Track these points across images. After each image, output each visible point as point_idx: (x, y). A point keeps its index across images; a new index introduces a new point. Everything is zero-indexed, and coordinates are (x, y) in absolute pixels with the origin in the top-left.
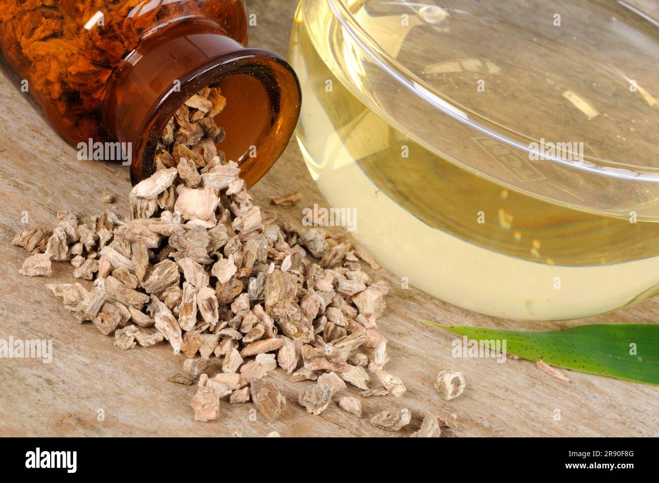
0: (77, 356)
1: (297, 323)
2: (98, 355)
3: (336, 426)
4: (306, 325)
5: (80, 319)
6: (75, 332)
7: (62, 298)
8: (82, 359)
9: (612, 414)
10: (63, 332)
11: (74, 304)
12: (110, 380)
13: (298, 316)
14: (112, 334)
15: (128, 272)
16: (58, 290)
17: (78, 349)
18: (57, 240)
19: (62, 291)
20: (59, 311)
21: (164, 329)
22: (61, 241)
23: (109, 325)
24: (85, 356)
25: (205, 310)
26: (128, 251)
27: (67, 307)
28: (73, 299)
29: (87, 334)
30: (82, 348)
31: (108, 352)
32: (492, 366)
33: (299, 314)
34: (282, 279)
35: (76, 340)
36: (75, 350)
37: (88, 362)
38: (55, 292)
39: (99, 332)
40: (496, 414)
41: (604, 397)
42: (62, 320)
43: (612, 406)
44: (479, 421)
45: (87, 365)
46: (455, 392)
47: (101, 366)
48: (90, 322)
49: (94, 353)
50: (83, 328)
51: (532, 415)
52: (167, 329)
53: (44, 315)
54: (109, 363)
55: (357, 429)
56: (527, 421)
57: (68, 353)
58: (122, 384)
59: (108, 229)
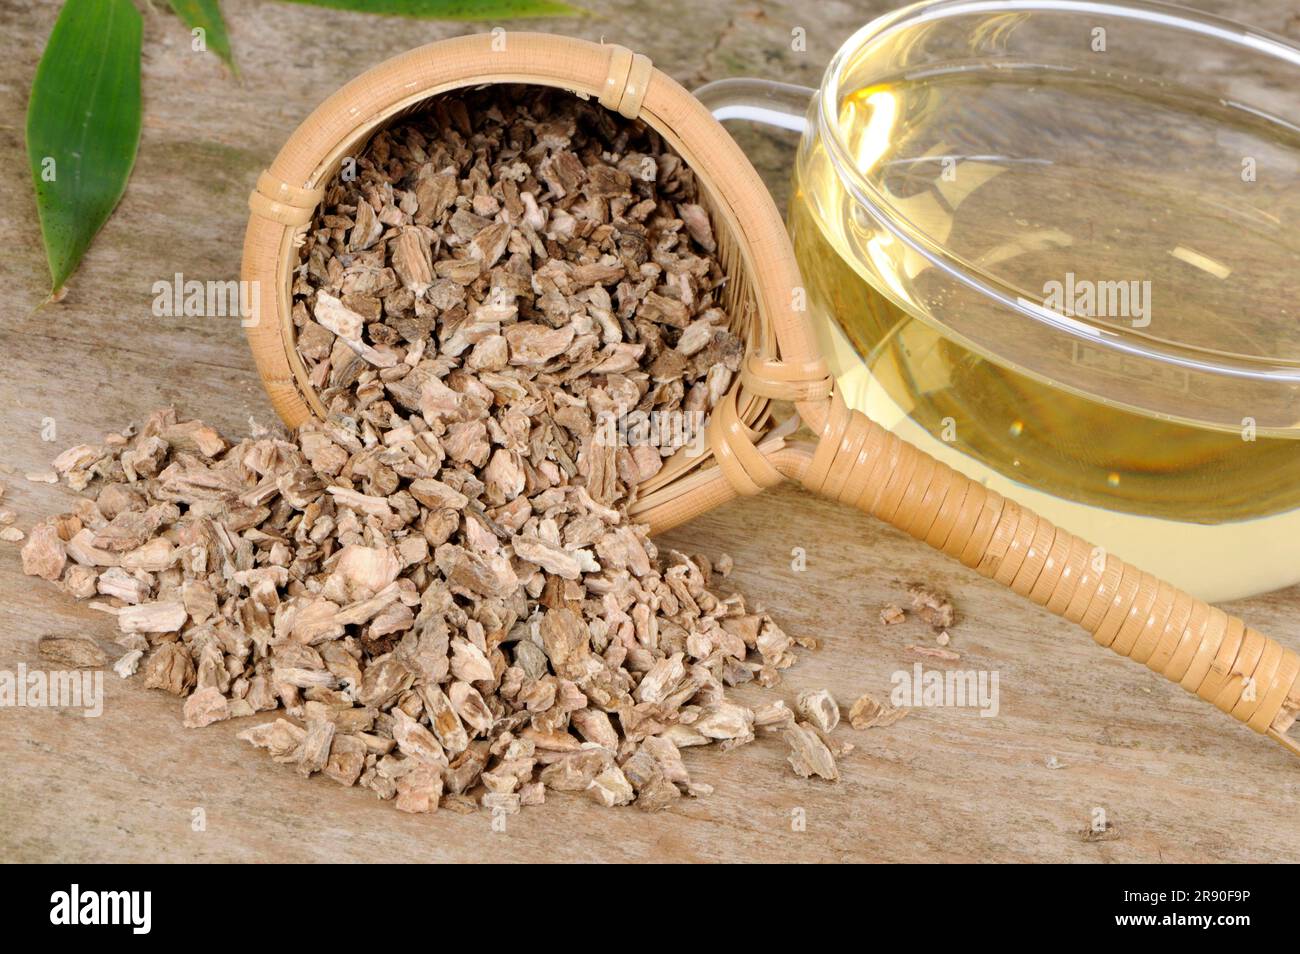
0: (334, 830)
1: (607, 686)
2: (358, 819)
3: (710, 824)
4: (620, 686)
5: (306, 772)
6: (308, 794)
7: (266, 748)
8: (342, 832)
9: (1035, 685)
10: (294, 799)
11: (288, 752)
12: (394, 852)
13: (607, 676)
14: (357, 783)
15: (331, 691)
16: (257, 738)
17: (326, 818)
18: (213, 665)
19: (264, 738)
20: (269, 769)
21: (416, 753)
22: (218, 665)
23: (351, 771)
24: (343, 827)
25: (472, 715)
26: (318, 660)
27: (276, 760)
28: (285, 745)
29: (325, 791)
30: (331, 814)
31: (367, 810)
32: (849, 664)
33: (608, 672)
34: (562, 621)
35: (316, 806)
36: (325, 822)
37: (350, 834)
38: (253, 742)
39: (337, 784)
40: (894, 736)
41: (1012, 664)
42: (281, 782)
43: (1028, 674)
44: (878, 753)
45: (351, 839)
46: (831, 723)
47: (371, 835)
48: (320, 772)
49: (351, 817)
50: (315, 783)
51: (939, 721)
52: (421, 751)
53: (254, 782)
54: (377, 827)
55: (739, 819)
56: (938, 732)
57: (320, 830)
58: (412, 853)
59: (264, 626)
